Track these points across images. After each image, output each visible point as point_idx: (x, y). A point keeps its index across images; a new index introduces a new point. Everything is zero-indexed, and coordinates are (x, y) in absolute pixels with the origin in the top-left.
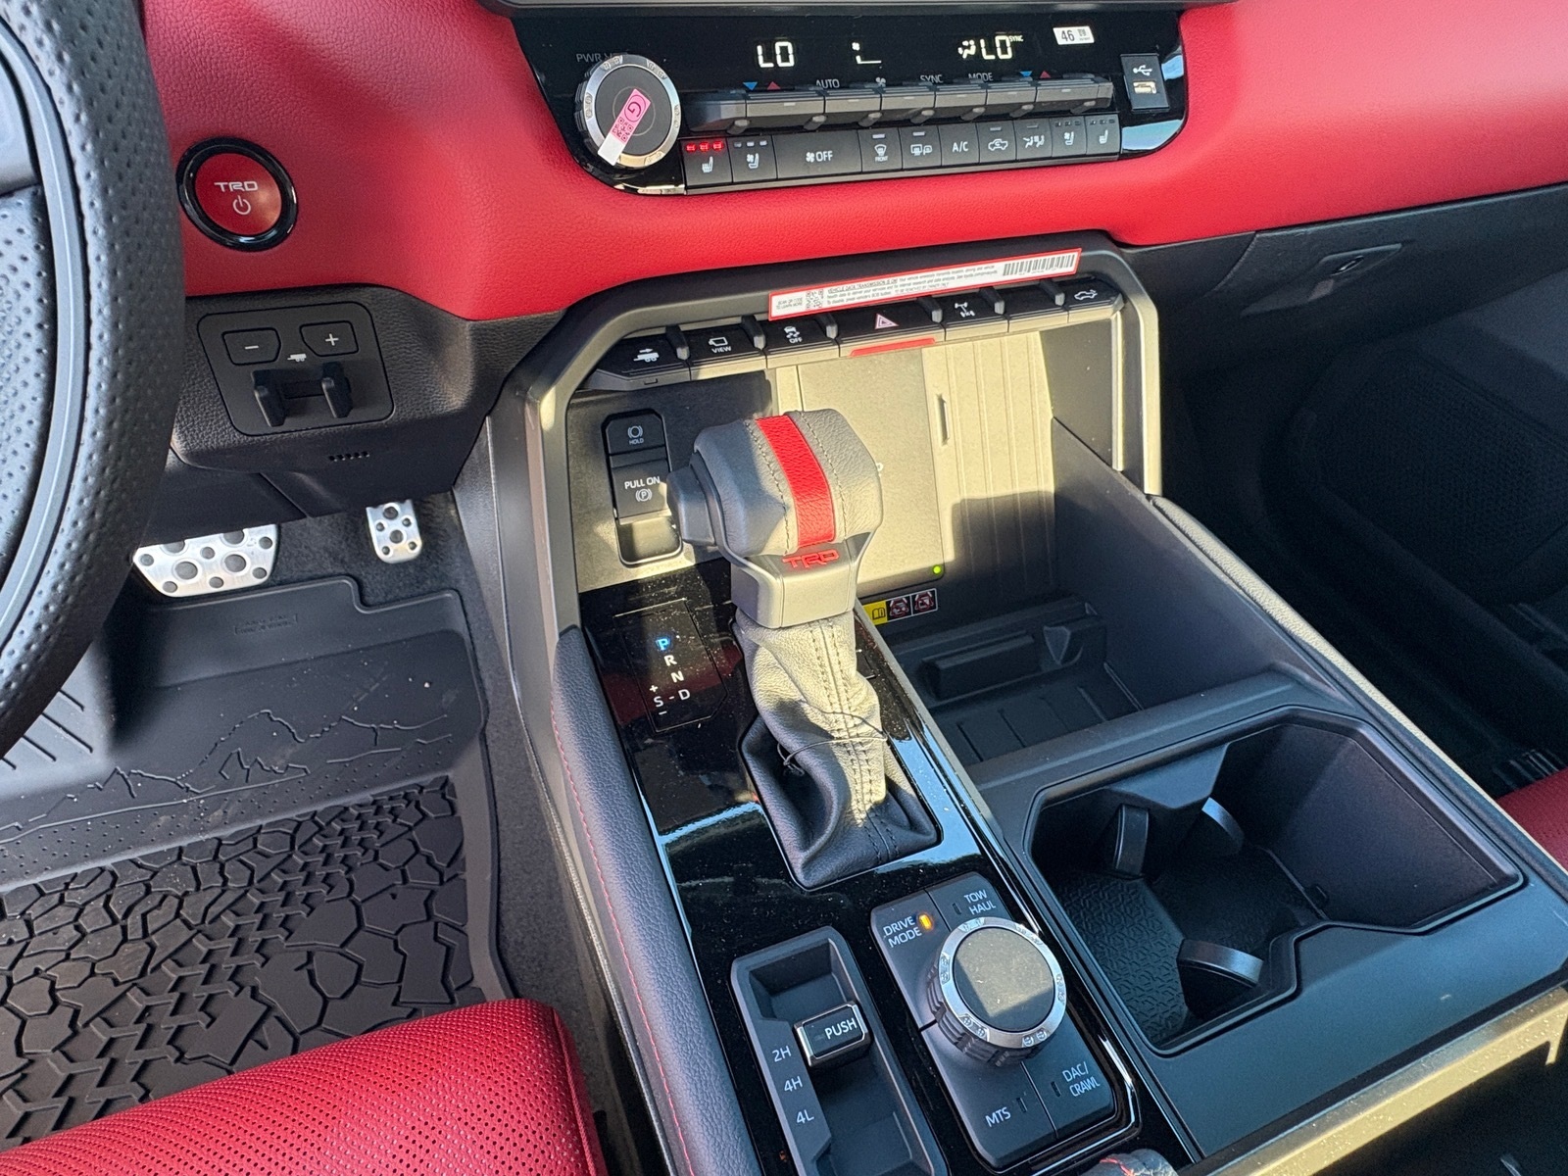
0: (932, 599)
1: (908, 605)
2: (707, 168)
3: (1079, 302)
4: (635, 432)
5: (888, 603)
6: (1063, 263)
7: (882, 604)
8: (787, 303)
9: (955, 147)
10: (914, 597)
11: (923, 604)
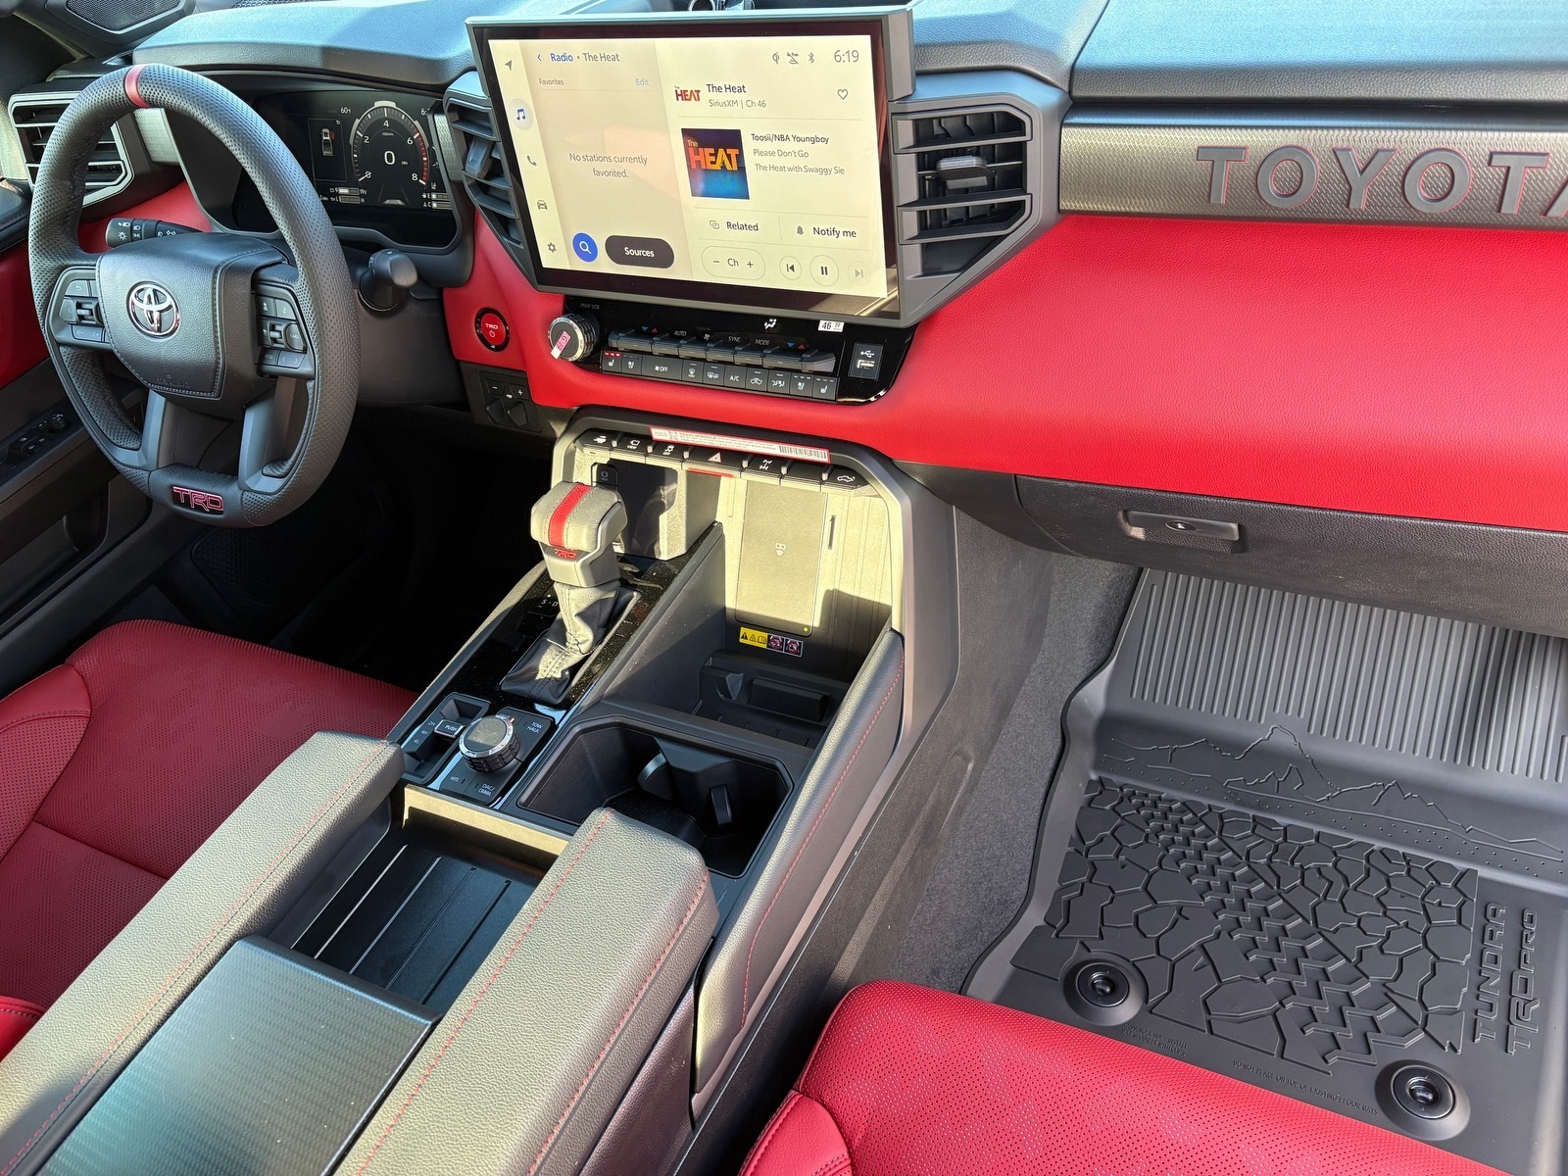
0: (799, 648)
1: (782, 644)
2: (611, 364)
3: (838, 482)
4: (604, 474)
5: (769, 636)
6: (820, 455)
7: (766, 635)
8: (659, 434)
9: (732, 378)
10: (787, 640)
11: (792, 648)
